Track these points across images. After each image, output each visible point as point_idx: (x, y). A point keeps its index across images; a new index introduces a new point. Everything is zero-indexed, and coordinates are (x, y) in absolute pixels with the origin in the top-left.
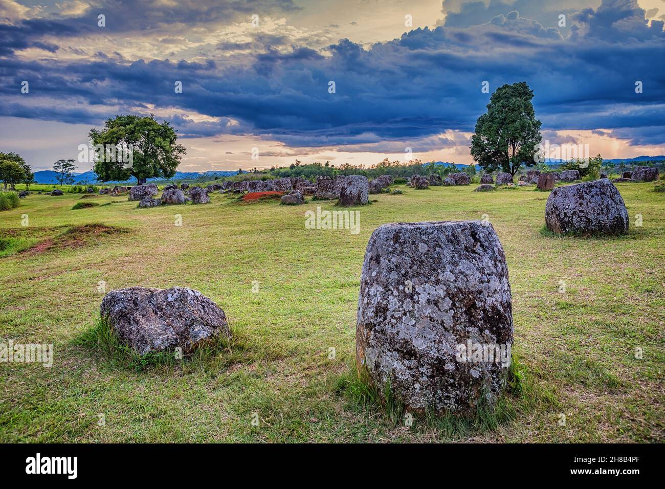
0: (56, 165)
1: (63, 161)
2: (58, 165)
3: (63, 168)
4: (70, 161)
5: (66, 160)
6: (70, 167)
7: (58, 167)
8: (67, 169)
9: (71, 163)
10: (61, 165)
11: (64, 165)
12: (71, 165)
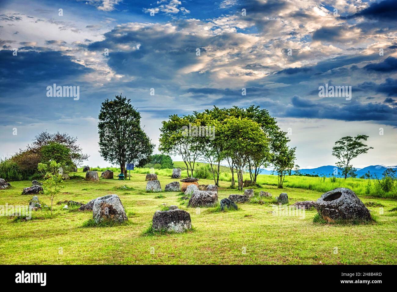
0: (338, 145)
1: (348, 139)
2: (341, 145)
3: (349, 150)
4: (359, 137)
5: (354, 136)
6: (360, 148)
7: (341, 148)
8: (355, 151)
9: (362, 141)
10: (346, 144)
11: (350, 145)
12: (360, 145)
